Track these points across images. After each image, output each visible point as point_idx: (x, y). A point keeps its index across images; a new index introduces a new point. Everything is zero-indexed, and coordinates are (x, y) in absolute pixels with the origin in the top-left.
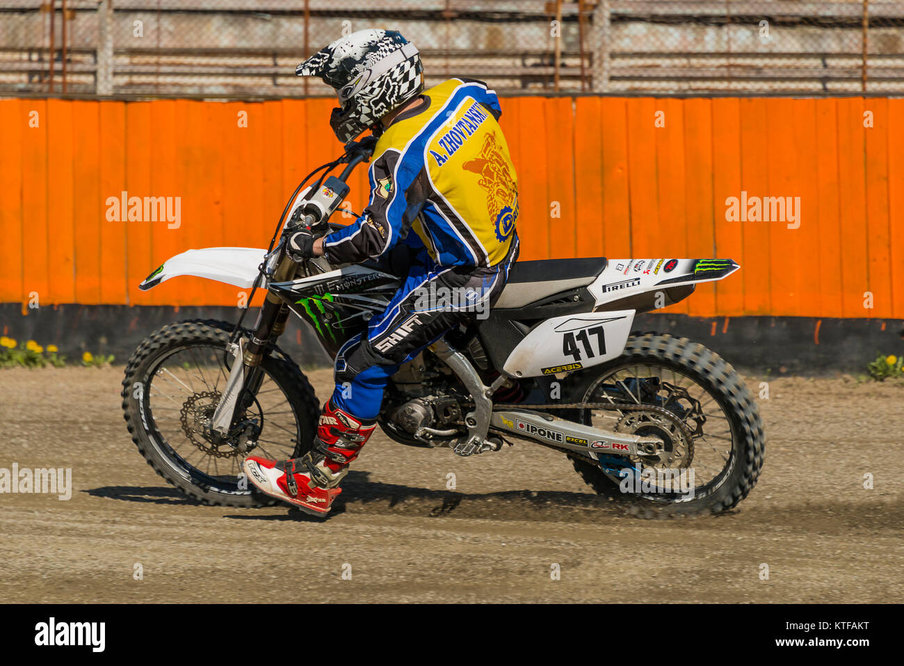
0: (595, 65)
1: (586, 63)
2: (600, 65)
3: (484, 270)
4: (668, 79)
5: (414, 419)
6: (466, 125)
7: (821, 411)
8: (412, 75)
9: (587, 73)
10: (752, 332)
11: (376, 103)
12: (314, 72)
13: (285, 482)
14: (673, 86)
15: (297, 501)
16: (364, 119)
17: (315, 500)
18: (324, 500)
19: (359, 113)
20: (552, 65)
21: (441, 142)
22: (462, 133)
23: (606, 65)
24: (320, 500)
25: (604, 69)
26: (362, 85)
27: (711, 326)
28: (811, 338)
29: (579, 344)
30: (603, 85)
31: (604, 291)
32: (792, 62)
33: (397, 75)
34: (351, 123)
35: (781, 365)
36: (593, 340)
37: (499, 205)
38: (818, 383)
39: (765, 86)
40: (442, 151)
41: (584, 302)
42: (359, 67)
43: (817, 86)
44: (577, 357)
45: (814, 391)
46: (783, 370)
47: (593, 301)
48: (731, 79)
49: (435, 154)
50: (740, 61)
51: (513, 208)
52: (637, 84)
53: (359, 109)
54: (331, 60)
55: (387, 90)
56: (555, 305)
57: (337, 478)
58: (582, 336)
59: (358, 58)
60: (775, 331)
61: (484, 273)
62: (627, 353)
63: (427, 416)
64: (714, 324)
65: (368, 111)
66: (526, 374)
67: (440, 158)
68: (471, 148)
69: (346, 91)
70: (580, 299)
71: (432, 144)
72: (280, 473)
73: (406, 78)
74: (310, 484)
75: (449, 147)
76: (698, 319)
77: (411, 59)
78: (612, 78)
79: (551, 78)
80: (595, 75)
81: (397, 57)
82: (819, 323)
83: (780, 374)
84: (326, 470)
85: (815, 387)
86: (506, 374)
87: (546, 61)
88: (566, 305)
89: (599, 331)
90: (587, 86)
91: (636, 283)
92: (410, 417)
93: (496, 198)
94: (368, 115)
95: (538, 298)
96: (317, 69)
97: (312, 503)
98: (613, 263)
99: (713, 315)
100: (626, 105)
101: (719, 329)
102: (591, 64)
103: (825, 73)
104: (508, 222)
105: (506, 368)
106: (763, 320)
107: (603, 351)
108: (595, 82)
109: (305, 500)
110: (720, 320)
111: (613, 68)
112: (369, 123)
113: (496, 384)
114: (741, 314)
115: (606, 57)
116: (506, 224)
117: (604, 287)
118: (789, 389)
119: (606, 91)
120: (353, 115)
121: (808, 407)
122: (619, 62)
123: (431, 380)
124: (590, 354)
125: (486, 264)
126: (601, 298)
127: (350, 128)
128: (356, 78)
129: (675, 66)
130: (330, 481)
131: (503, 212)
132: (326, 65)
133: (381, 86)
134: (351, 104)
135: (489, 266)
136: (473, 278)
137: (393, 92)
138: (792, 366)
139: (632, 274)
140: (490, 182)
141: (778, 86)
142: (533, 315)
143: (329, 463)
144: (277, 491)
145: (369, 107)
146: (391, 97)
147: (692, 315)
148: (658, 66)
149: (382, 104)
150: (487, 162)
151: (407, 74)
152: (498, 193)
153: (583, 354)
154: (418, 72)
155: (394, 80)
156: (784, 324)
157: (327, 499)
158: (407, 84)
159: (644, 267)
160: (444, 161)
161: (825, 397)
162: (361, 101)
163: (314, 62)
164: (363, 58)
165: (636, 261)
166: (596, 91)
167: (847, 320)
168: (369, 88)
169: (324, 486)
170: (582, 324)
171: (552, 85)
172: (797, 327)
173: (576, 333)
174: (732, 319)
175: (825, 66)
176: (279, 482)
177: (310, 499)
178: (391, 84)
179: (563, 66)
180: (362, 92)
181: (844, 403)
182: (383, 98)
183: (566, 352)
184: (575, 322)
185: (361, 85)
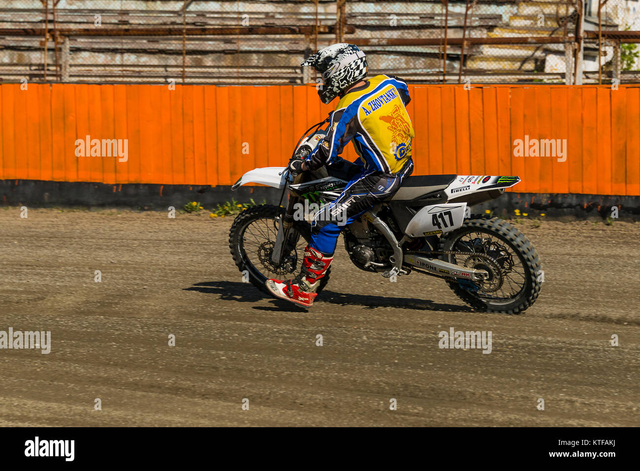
0: (63, 70)
1: (58, 69)
2: (65, 70)
3: (387, 175)
4: (96, 76)
5: (365, 258)
6: (384, 98)
7: (162, 227)
8: (361, 67)
9: (59, 73)
10: (132, 191)
11: (342, 81)
12: (310, 64)
13: (286, 289)
14: (98, 79)
15: (294, 300)
16: (335, 89)
17: (302, 299)
18: (307, 299)
19: (333, 86)
20: (43, 70)
21: (370, 103)
22: (381, 101)
23: (68, 70)
24: (305, 299)
25: (67, 72)
26: (336, 71)
27: (113, 188)
28: (158, 194)
29: (440, 220)
30: (66, 79)
31: (452, 192)
32: (152, 69)
33: (353, 66)
34: (328, 92)
35: (145, 206)
36: (446, 217)
37: (398, 141)
38: (162, 214)
39: (140, 80)
40: (369, 108)
41: (443, 198)
42: (333, 61)
43: (163, 80)
44: (440, 227)
45: (160, 217)
46: (146, 208)
47: (447, 197)
48: (123, 76)
49: (364, 109)
50: (128, 68)
51: (407, 144)
52: (82, 79)
53: (333, 83)
54: (319, 58)
55: (348, 74)
56: (428, 199)
57: (313, 287)
58: (441, 216)
59: (333, 57)
60: (142, 190)
61: (387, 177)
62: (465, 226)
63: (371, 256)
64: (115, 187)
65: (338, 85)
66: (416, 236)
67: (367, 112)
68: (386, 109)
69: (326, 74)
70: (440, 197)
71: (364, 104)
72: (285, 286)
73: (358, 68)
74: (299, 291)
75: (373, 107)
76: (107, 185)
77: (361, 59)
78: (71, 76)
79: (43, 76)
80: (63, 74)
81: (354, 57)
82: (162, 187)
83: (145, 210)
84: (307, 282)
85: (160, 216)
86: (407, 235)
87: (41, 68)
88: (434, 199)
89: (449, 213)
90: (59, 79)
91: (468, 188)
92: (363, 256)
93: (397, 137)
94: (338, 87)
95: (420, 195)
96: (312, 62)
97: (301, 301)
98: (459, 177)
99: (114, 183)
100: (75, 87)
101: (117, 189)
102: (61, 69)
103: (165, 74)
104: (402, 151)
105: (406, 231)
106: (137, 185)
107: (452, 224)
108: (63, 78)
109: (298, 300)
110: (117, 185)
111: (71, 72)
112: (338, 92)
113: (403, 240)
114: (127, 183)
115: (68, 67)
116: (401, 152)
117: (452, 190)
118: (148, 217)
119: (67, 81)
120: (330, 87)
121: (156, 225)
122: (74, 69)
123: (374, 237)
124: (446, 226)
125: (389, 172)
126: (451, 196)
127: (328, 95)
128: (332, 67)
129: (99, 70)
130: (309, 288)
131: (400, 145)
132: (317, 60)
133: (345, 71)
134: (328, 82)
135: (391, 173)
136: (382, 179)
137: (351, 75)
138: (150, 206)
139: (467, 184)
140: (395, 129)
141: (145, 80)
142: (418, 204)
143: (308, 278)
144: (283, 295)
145: (338, 83)
146: (350, 77)
147: (105, 183)
148: (91, 70)
149: (345, 81)
150: (394, 118)
151: (359, 66)
152: (398, 135)
153: (442, 225)
154: (364, 66)
155: (352, 69)
156: (146, 187)
157: (309, 298)
158: (359, 71)
159: (473, 180)
160: (369, 113)
161: (164, 220)
162: (334, 80)
163: (311, 59)
164: (336, 57)
165: (470, 177)
166: (63, 81)
167: (174, 185)
168: (338, 73)
169: (305, 291)
170: (440, 210)
171: (43, 79)
172: (152, 188)
173: (438, 214)
174: (123, 185)
175: (166, 71)
176: (284, 290)
177: (300, 298)
178: (350, 71)
179: (48, 70)
180: (335, 75)
181: (172, 223)
182: (345, 78)
183: (434, 224)
184: (438, 208)
185: (334, 71)
